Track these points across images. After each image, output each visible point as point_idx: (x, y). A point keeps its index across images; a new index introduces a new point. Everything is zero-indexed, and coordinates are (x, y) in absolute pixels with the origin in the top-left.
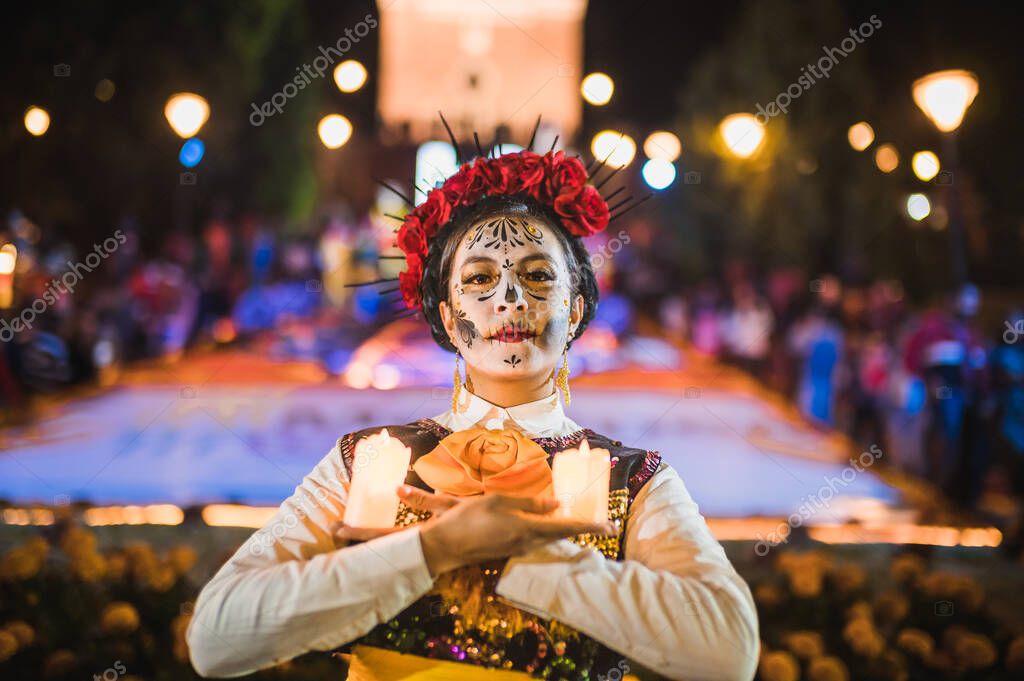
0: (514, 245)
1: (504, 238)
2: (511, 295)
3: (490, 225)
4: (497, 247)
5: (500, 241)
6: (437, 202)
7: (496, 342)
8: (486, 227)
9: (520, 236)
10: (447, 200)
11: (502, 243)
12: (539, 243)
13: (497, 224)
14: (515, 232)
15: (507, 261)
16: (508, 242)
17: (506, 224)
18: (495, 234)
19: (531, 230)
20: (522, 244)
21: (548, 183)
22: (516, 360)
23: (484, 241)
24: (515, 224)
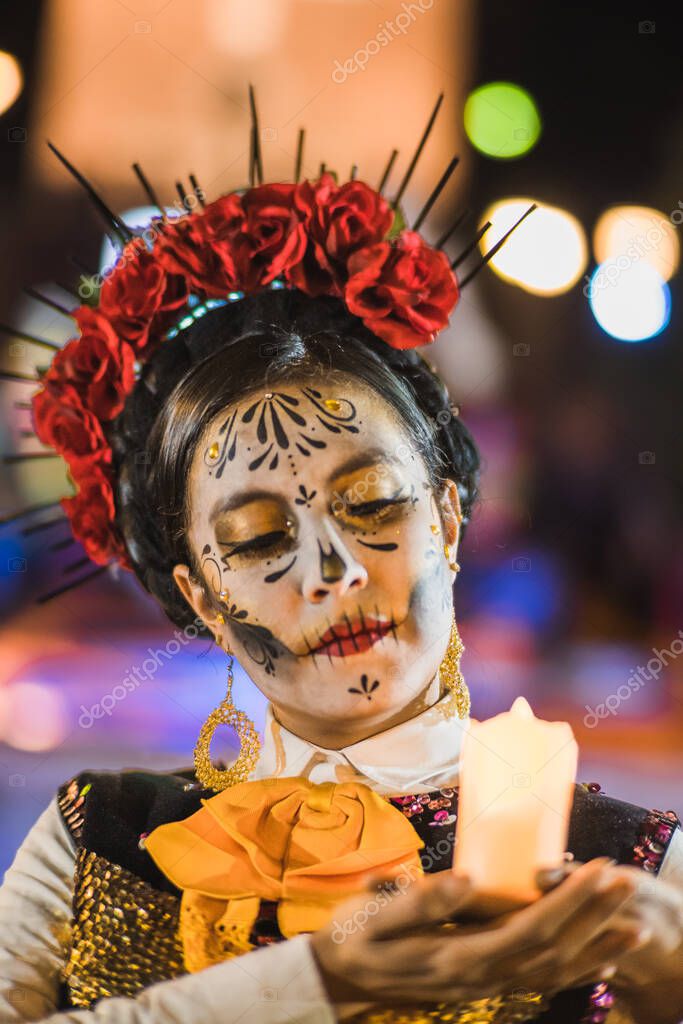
0: (306, 453)
1: (283, 441)
2: (332, 561)
3: (247, 418)
4: (274, 465)
5: (277, 448)
6: (103, 344)
7: (321, 659)
8: (238, 425)
9: (314, 428)
10: (122, 338)
11: (283, 454)
12: (354, 430)
13: (258, 411)
14: (301, 421)
15: (302, 489)
16: (293, 449)
17: (278, 408)
18: (262, 436)
19: (328, 409)
20: (320, 445)
21: (319, 253)
22: (370, 685)
23: (244, 457)
24: (295, 402)
